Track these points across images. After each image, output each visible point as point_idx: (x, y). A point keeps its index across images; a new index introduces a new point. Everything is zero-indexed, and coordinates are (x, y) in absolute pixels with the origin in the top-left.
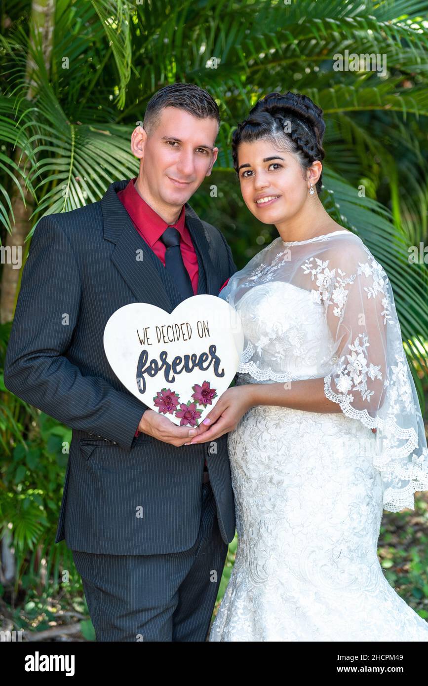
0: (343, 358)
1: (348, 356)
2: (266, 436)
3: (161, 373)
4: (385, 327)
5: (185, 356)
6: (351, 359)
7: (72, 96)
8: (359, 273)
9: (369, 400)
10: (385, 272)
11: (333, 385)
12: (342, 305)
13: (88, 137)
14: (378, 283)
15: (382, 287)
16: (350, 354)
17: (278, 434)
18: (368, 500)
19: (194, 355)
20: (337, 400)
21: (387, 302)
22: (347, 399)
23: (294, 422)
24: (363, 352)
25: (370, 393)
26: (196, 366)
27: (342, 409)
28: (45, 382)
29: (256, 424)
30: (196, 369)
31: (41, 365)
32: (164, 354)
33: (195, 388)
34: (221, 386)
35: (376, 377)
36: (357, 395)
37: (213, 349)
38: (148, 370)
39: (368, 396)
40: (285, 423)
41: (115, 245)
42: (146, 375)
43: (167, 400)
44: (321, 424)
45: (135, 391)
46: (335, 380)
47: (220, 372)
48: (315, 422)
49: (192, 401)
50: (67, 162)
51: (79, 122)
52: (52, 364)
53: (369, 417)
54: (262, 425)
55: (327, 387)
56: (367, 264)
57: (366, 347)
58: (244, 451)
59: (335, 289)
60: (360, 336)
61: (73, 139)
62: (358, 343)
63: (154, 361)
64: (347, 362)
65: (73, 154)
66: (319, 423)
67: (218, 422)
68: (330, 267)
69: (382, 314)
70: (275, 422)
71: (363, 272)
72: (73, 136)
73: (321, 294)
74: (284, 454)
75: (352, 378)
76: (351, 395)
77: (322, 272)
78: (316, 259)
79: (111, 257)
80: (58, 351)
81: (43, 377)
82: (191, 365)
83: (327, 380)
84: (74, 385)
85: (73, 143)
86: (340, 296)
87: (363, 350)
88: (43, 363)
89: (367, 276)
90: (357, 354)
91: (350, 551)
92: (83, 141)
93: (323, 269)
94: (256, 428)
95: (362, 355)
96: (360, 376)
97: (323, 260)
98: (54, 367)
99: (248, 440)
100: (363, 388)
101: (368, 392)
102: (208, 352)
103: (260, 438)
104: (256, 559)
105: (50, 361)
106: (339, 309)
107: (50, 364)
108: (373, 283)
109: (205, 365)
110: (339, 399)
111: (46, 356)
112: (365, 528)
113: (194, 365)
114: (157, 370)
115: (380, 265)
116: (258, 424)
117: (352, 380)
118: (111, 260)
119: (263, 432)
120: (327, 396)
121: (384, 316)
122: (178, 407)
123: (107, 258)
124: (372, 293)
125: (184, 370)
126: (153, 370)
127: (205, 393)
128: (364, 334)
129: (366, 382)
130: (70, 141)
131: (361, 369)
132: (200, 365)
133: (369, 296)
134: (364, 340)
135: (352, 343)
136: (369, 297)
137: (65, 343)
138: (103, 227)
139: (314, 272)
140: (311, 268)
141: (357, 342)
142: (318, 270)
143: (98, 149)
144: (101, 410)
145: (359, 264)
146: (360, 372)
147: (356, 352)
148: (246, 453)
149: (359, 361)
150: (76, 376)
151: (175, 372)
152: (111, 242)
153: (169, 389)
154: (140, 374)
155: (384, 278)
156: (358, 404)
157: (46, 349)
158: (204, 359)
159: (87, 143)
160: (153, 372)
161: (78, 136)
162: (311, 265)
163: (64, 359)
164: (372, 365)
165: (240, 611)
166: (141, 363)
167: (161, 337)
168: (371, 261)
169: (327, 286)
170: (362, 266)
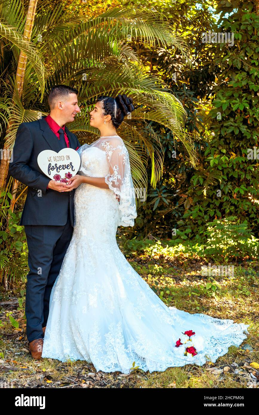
2: (85, 194)
3: (55, 170)
4: (124, 165)
5: (62, 165)
8: (118, 148)
9: (117, 185)
11: (108, 179)
12: (111, 156)
14: (123, 152)
18: (113, 216)
19: (65, 165)
20: (108, 184)
21: (125, 158)
22: (111, 183)
27: (109, 187)
28: (21, 171)
30: (66, 169)
31: (20, 166)
32: (56, 164)
33: (66, 174)
34: (74, 174)
35: (120, 178)
36: (113, 183)
37: (71, 163)
38: (51, 169)
39: (117, 183)
42: (50, 170)
43: (57, 177)
45: (47, 174)
47: (73, 170)
49: (65, 177)
55: (106, 179)
56: (121, 146)
57: (118, 169)
63: (53, 166)
68: (109, 145)
73: (106, 152)
77: (107, 146)
78: (106, 142)
80: (25, 163)
82: (64, 168)
83: (106, 177)
84: (30, 173)
86: (110, 153)
87: (116, 170)
89: (120, 149)
91: (107, 230)
97: (108, 143)
100: (116, 181)
102: (69, 164)
104: (78, 232)
106: (109, 157)
107: (23, 166)
109: (69, 168)
112: (112, 225)
113: (65, 168)
114: (54, 169)
117: (113, 178)
118: (43, 135)
120: (106, 182)
121: (124, 162)
122: (61, 179)
125: (62, 169)
126: (53, 169)
127: (69, 175)
128: (117, 165)
133: (120, 155)
135: (114, 168)
138: (40, 126)
139: (105, 146)
144: (37, 180)
146: (116, 176)
149: (115, 173)
151: (60, 169)
152: (43, 131)
153: (58, 174)
154: (49, 170)
156: (114, 185)
158: (68, 166)
162: (105, 144)
163: (27, 165)
164: (119, 174)
165: (73, 248)
166: (49, 167)
167: (55, 160)
168: (123, 145)
169: (108, 150)
170: (119, 146)
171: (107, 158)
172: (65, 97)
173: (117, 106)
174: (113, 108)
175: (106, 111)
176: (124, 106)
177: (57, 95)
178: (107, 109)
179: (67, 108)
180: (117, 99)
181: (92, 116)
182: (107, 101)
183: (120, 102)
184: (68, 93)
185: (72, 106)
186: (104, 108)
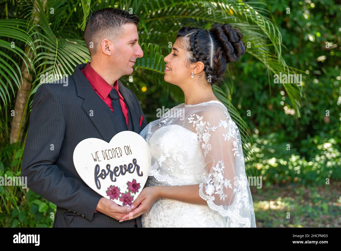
0: (210, 175)
1: (213, 174)
3: (108, 177)
4: (235, 158)
5: (120, 166)
6: (215, 175)
7: (56, 25)
8: (220, 126)
9: (224, 200)
10: (237, 126)
11: (204, 190)
12: (207, 142)
13: (65, 44)
14: (232, 132)
15: (234, 134)
16: (214, 173)
17: (169, 212)
19: (125, 165)
20: (206, 199)
21: (236, 143)
22: (211, 198)
23: (178, 206)
24: (222, 172)
25: (224, 196)
26: (127, 171)
27: (208, 204)
28: (43, 180)
29: (157, 206)
30: (127, 173)
31: (41, 170)
32: (108, 166)
33: (128, 183)
34: (142, 182)
35: (228, 186)
36: (217, 196)
37: (135, 161)
38: (101, 176)
39: (224, 197)
40: (173, 206)
41: (84, 99)
42: (100, 179)
43: (113, 192)
44: (194, 208)
46: (205, 187)
47: (140, 173)
48: (190, 207)
49: (127, 191)
50: (54, 56)
51: (60, 37)
52: (47, 169)
53: (224, 210)
54: (160, 206)
55: (201, 190)
56: (225, 121)
57: (223, 169)
58: (149, 221)
59: (204, 133)
60: (219, 162)
61: (57, 45)
62: (219, 166)
63: (103, 170)
64: (212, 177)
65: (57, 52)
66: (192, 208)
67: (139, 206)
68: (203, 121)
69: (233, 150)
70: (167, 206)
71: (222, 125)
72: (57, 43)
73: (198, 135)
74: (172, 225)
75: (215, 186)
76: (213, 196)
77: (199, 123)
78: (197, 115)
79: (82, 106)
80: (51, 162)
81: (42, 177)
82: (124, 171)
83: (201, 186)
84: (60, 182)
85: (57, 47)
86: (206, 137)
87: (221, 171)
88: (42, 169)
89: (225, 128)
90: (218, 173)
92: (62, 46)
93: (200, 121)
94: (157, 208)
95: (221, 173)
96: (219, 186)
97: (200, 116)
98: (49, 171)
99: (152, 215)
100: (220, 193)
101: (224, 195)
102: (132, 163)
103: (159, 214)
105: (46, 168)
106: (205, 145)
107: (46, 169)
108: (228, 132)
109: (132, 170)
110: (207, 198)
111: (44, 165)
113: (126, 171)
114: (106, 175)
115: (234, 122)
116: (158, 206)
117: (215, 188)
118: (82, 108)
119: (161, 211)
120: (200, 196)
121: (234, 152)
122: (120, 195)
123: (80, 107)
124: (227, 138)
125: (121, 174)
126: (103, 176)
127: (134, 186)
128: (222, 161)
129: (223, 189)
130: (55, 45)
131: (220, 181)
132: (129, 170)
134: (221, 165)
135: (215, 166)
136: (225, 140)
137: (55, 157)
138: (76, 90)
139: (195, 122)
140: (193, 120)
141: (217, 166)
142: (197, 121)
143: (70, 50)
144: (75, 197)
145: (221, 120)
146: (220, 183)
147: (217, 171)
148: (151, 222)
149: (219, 177)
150: (61, 177)
151: (116, 175)
152: (82, 98)
153: (114, 186)
154: (96, 179)
155: (236, 130)
156: (218, 202)
157: (44, 161)
158: (131, 167)
159: (65, 47)
160: (104, 177)
161: (60, 43)
162: (193, 118)
163: (55, 166)
164: (226, 179)
166: (96, 172)
167: (106, 157)
168: (229, 119)
169: (201, 130)
170: (222, 122)
171: (201, 147)
172: (115, 30)
173: (214, 44)
174: (207, 49)
175: (194, 55)
176: (229, 46)
177: (100, 29)
178: (197, 52)
179: (119, 51)
180: (214, 33)
181: (168, 65)
182: (195, 36)
183: (221, 37)
184: (119, 23)
185: (129, 47)
186: (192, 50)
